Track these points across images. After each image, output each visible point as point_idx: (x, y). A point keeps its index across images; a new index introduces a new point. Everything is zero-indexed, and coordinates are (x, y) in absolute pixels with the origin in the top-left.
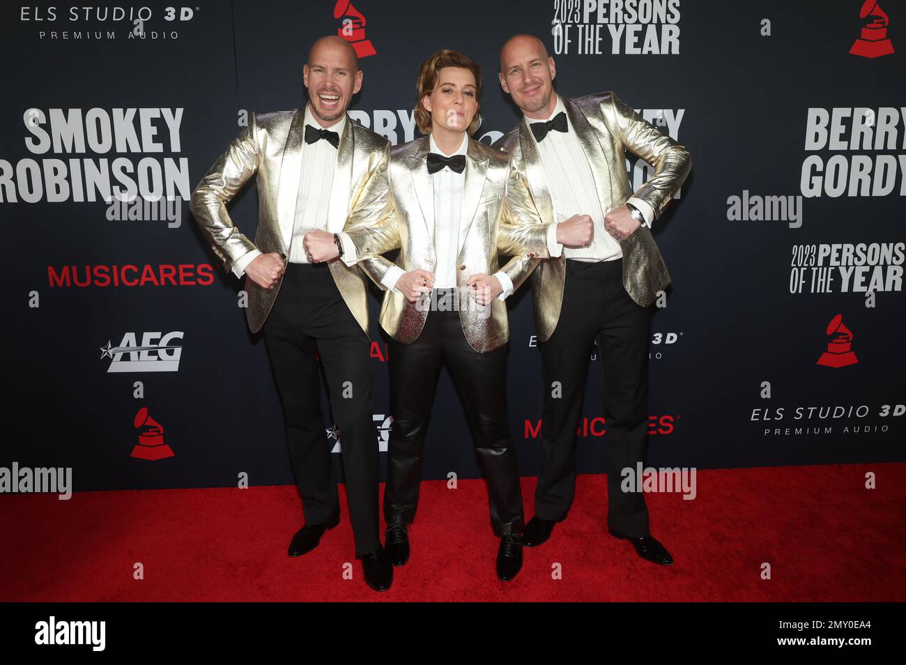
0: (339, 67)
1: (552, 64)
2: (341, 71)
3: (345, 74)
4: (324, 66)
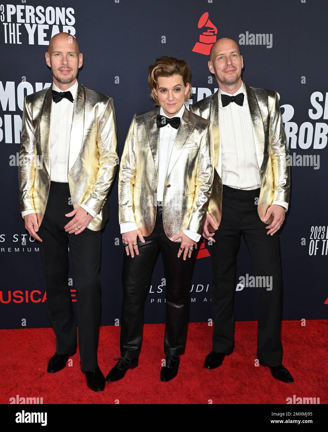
0: (70, 51)
2: (71, 54)
3: (74, 56)
4: (61, 52)
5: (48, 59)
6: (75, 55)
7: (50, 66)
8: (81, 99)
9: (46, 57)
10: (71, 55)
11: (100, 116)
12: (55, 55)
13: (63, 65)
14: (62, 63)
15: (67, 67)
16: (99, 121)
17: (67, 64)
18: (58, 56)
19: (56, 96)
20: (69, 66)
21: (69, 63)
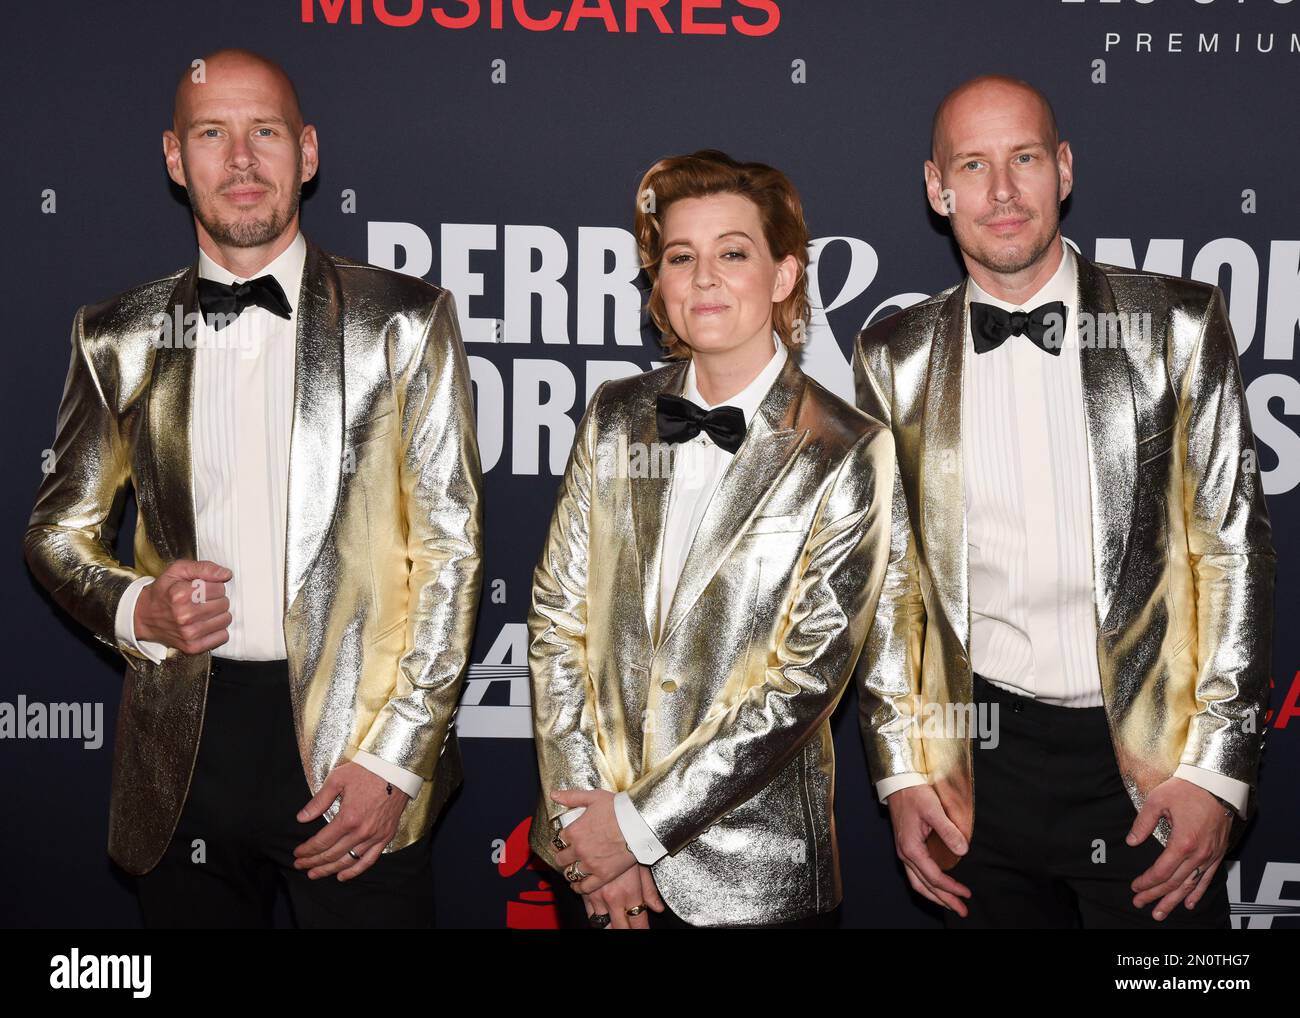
0: (260, 117)
1: (1066, 161)
2: (267, 126)
3: (276, 134)
4: (221, 119)
5: (173, 158)
6: (282, 129)
7: (182, 182)
8: (323, 304)
9: (165, 150)
10: (266, 132)
11: (407, 368)
12: (201, 135)
13: (237, 171)
14: (230, 163)
15: (252, 177)
16: (405, 388)
17: (251, 165)
18: (214, 139)
19: (215, 299)
20: (261, 171)
21: (257, 159)
